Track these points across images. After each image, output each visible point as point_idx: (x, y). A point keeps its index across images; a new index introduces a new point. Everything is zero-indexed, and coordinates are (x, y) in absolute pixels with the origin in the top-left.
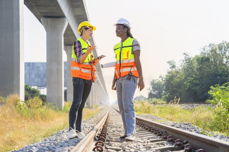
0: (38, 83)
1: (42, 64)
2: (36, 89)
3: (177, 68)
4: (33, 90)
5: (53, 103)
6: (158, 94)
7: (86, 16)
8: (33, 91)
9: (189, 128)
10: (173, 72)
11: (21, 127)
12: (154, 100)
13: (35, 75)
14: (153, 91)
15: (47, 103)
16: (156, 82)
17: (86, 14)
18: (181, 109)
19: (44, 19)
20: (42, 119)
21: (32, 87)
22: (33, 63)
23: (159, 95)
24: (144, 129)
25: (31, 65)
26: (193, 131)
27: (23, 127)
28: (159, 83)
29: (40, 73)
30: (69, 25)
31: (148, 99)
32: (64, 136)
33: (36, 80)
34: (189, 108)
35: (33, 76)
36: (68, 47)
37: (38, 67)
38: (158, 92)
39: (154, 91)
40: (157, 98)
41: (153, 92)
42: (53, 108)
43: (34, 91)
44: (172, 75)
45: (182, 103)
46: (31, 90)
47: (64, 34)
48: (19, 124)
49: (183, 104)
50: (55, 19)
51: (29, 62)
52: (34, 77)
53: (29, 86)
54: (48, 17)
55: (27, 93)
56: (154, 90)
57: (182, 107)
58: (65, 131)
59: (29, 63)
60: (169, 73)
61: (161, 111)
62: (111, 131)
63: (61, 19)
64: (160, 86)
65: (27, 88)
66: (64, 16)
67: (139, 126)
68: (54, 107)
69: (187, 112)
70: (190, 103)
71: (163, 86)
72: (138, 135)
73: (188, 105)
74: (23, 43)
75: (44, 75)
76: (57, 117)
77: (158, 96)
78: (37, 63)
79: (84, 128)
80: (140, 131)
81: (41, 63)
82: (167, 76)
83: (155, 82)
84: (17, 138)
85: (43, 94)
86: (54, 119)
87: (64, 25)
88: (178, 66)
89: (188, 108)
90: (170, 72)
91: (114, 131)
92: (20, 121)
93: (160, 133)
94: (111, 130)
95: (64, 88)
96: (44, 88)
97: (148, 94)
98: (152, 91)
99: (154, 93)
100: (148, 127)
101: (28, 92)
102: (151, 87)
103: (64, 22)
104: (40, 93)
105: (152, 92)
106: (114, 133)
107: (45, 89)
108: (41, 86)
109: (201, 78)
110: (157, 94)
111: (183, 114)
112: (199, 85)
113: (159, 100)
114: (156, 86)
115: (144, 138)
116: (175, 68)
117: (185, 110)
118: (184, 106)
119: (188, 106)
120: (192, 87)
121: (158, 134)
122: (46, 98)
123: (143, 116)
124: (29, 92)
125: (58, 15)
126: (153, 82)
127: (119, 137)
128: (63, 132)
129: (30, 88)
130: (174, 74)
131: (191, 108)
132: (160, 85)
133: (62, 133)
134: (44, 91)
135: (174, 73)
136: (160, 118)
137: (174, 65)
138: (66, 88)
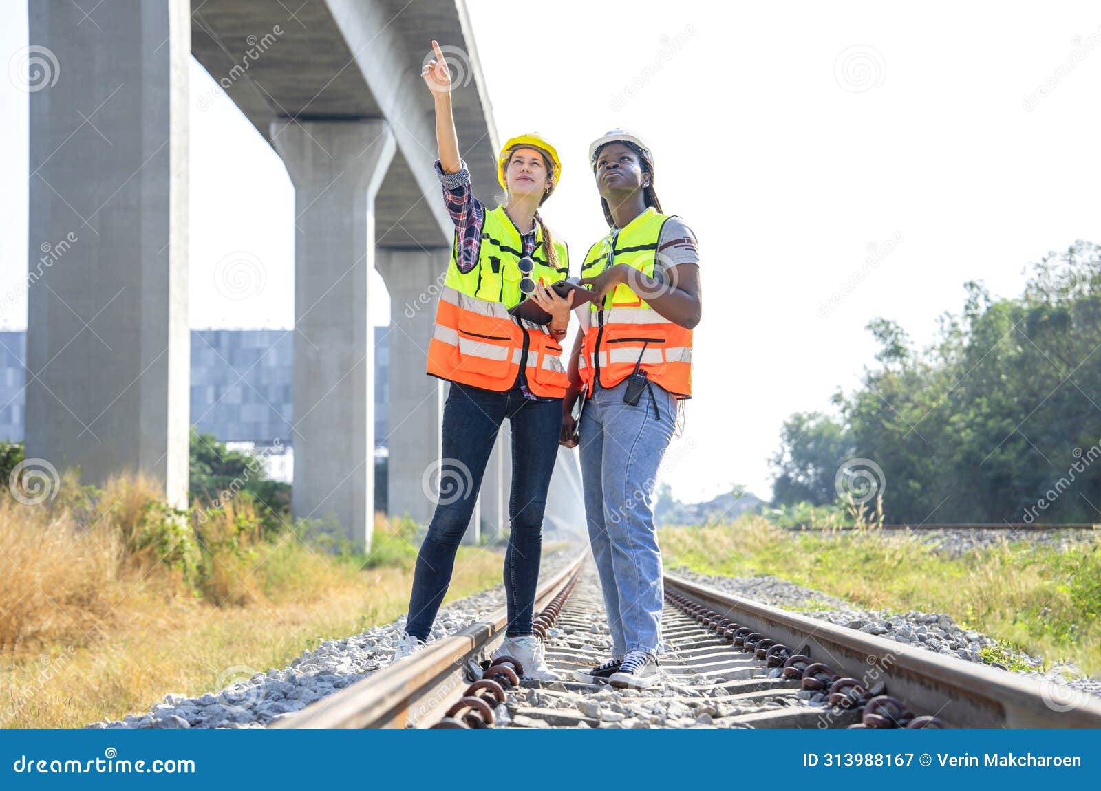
0: (257, 425)
1: (274, 336)
2: (247, 455)
3: (910, 362)
4: (234, 457)
5: (319, 521)
6: (821, 483)
7: (482, 114)
8: (234, 462)
9: (930, 637)
10: (890, 377)
11: (168, 629)
12: (803, 509)
13: (245, 390)
14: (797, 470)
15: (293, 522)
16: (812, 424)
17: (480, 104)
18: (924, 554)
19: (285, 127)
20: (267, 594)
21: (231, 447)
22: (236, 335)
23: (824, 490)
24: (719, 640)
25: (225, 341)
26: (947, 649)
27: (175, 627)
28: (825, 434)
29: (265, 381)
30: (399, 154)
31: (773, 505)
32: (340, 663)
33: (249, 413)
34: (963, 550)
35: (232, 394)
36: (397, 258)
37: (259, 352)
38: (823, 476)
39: (803, 469)
40: (817, 504)
41: (798, 475)
42: (322, 543)
43: (238, 465)
44: (885, 391)
45: (930, 529)
46: (224, 460)
47: (379, 200)
48: (158, 616)
49: (933, 533)
50: (334, 127)
51: (215, 328)
52: (238, 401)
53: (213, 439)
54: (305, 118)
55: (204, 472)
56: (801, 464)
57: (929, 547)
58: (352, 643)
59: (218, 334)
60: (871, 381)
61: (818, 561)
62: (562, 647)
63: (364, 128)
64: (832, 448)
65: (204, 451)
66: (374, 115)
67: (700, 624)
68: (324, 536)
69: (951, 570)
70: (966, 528)
71: (846, 443)
72: (681, 664)
73: (955, 537)
74: (187, 240)
75: (286, 389)
76: (337, 587)
77: (822, 494)
78: (252, 334)
79: (440, 628)
80: (698, 646)
81: (271, 333)
82: (862, 396)
83: (804, 428)
84: (143, 677)
85: (278, 481)
86: (323, 596)
87: (378, 157)
88: (916, 353)
89: (957, 548)
90: (878, 379)
91: (580, 647)
92: (161, 601)
93: (782, 652)
94: (562, 642)
95: (373, 454)
96: (283, 453)
97: (772, 481)
98: (792, 470)
99: (801, 479)
100: (735, 627)
101: (208, 469)
102: (788, 449)
103: (375, 143)
104: (265, 474)
105: (792, 475)
106: (575, 653)
107: (289, 457)
108: (269, 443)
109: (1027, 407)
110: (816, 482)
111: (928, 576)
112: (1015, 439)
113: (823, 510)
114: (811, 446)
115: (704, 675)
116: (904, 359)
117: (943, 561)
118: (938, 542)
119: (956, 541)
120: (984, 448)
121: (768, 657)
122: (290, 496)
123: (736, 585)
124: (212, 468)
125: (351, 111)
126: (798, 427)
127: (589, 670)
128: (343, 647)
129: (217, 450)
130: (895, 390)
131: (970, 551)
132: (829, 440)
133: (335, 650)
134: (282, 465)
135: (895, 384)
136: (809, 595)
137: (901, 344)
138: (384, 452)
